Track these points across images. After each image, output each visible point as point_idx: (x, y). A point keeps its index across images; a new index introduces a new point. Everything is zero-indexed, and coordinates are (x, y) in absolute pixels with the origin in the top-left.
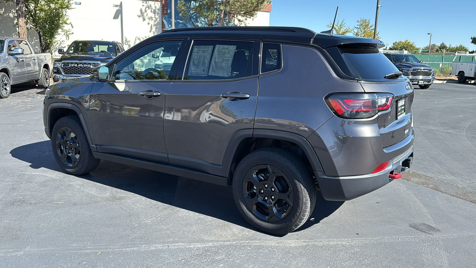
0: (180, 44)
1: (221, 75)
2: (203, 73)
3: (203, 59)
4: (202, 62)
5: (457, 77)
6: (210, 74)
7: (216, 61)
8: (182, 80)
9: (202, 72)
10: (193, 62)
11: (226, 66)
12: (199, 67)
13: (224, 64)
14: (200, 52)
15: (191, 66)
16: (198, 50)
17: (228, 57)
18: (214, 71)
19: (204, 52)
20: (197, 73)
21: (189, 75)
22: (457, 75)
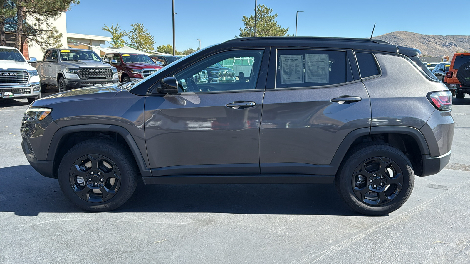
0: (260, 53)
1: (320, 82)
2: (299, 81)
3: (294, 67)
4: (294, 70)
5: (238, 78)
6: (307, 81)
7: (311, 69)
8: (275, 88)
9: (297, 80)
10: (284, 71)
11: (324, 73)
12: (292, 75)
13: (321, 72)
14: (288, 60)
15: (283, 75)
16: (286, 59)
17: (323, 65)
18: (311, 78)
19: (294, 61)
20: (291, 81)
21: (283, 83)
22: (238, 76)
